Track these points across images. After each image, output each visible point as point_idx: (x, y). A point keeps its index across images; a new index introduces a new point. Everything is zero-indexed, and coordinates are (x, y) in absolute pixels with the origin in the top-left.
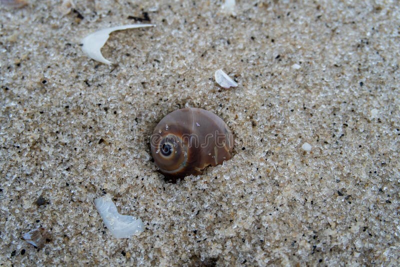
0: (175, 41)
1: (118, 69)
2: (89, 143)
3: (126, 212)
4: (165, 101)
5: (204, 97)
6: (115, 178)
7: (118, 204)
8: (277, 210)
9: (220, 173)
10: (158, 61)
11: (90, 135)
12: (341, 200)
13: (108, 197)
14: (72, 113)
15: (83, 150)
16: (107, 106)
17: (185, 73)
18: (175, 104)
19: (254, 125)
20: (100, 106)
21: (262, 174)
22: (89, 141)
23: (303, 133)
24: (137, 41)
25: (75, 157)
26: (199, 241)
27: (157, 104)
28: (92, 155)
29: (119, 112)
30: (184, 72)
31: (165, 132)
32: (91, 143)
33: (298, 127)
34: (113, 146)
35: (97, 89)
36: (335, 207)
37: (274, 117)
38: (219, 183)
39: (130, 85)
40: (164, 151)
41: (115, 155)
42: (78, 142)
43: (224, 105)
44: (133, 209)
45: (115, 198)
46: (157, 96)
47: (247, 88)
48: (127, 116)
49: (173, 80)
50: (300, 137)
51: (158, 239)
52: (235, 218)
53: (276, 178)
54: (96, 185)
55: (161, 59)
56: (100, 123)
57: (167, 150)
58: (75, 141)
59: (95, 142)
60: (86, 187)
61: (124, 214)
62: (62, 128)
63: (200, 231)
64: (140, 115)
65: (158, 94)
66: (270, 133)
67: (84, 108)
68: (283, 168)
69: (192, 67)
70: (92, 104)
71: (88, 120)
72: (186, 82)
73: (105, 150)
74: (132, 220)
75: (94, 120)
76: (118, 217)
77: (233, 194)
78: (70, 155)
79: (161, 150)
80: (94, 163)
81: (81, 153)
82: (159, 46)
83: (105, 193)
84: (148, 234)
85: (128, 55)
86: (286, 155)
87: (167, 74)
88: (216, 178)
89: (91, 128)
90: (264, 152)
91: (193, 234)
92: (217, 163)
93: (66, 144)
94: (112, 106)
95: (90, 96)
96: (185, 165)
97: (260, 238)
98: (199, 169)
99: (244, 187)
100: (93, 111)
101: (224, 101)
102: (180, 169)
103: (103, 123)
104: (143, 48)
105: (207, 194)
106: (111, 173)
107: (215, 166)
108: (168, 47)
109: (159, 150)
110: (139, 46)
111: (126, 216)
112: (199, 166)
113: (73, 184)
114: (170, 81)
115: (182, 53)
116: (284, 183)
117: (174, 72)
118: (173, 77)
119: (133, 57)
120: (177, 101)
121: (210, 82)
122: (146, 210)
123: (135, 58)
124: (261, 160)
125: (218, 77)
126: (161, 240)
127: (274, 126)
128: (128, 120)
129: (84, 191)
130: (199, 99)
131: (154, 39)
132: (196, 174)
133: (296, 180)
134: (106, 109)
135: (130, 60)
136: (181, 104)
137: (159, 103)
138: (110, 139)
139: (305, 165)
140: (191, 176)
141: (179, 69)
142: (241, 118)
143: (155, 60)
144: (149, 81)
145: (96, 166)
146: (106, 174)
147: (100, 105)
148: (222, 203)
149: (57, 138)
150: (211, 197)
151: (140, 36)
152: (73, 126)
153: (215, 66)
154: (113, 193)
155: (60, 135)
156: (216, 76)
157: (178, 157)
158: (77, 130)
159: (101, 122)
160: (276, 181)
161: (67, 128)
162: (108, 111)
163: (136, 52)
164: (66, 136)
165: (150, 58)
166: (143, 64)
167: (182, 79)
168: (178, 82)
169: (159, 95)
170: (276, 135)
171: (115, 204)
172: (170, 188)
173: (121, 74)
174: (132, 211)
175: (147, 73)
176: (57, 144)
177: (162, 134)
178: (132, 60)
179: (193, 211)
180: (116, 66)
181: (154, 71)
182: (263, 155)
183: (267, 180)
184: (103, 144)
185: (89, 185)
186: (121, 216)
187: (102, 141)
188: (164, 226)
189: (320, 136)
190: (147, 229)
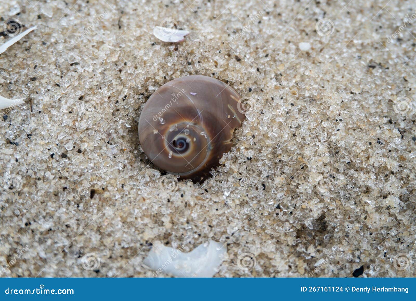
0: (74, 31)
1: (35, 102)
2: (78, 207)
3: (191, 246)
4: (124, 100)
5: (163, 67)
6: (147, 220)
7: (175, 244)
8: (341, 120)
9: (253, 128)
10: (76, 64)
11: (71, 198)
12: (378, 72)
13: (159, 246)
14: (26, 189)
15: (78, 220)
16: (63, 151)
17: (119, 57)
18: (137, 97)
19: (238, 60)
20: (54, 156)
21: (291, 100)
22: (76, 206)
23: (288, 36)
24: (30, 57)
25: (76, 234)
26: (291, 213)
27: (118, 110)
28: (95, 217)
29: (84, 147)
30: (117, 56)
31: (163, 128)
32: (81, 205)
33: (279, 34)
34: (110, 188)
35: (31, 141)
36: (378, 82)
37: (250, 40)
38: (261, 139)
39: (67, 110)
40: (178, 149)
41: (122, 197)
42: (64, 217)
43: (192, 60)
44: (196, 236)
45: (166, 241)
46: (110, 101)
47: (197, 29)
48: (96, 145)
49: (113, 73)
50: (289, 42)
51: (249, 245)
52: (305, 161)
53: (307, 95)
54: (132, 245)
55: (78, 59)
56: (71, 176)
57: (182, 145)
58: (59, 218)
59: (84, 201)
60: (121, 257)
61: (191, 250)
62: (28, 215)
63: (283, 202)
64: (109, 135)
65: (109, 98)
66: (259, 57)
67: (35, 173)
68: (303, 81)
69: (121, 45)
70: (42, 161)
71: (53, 182)
72: (129, 64)
73: (105, 200)
74: (205, 249)
75: (61, 178)
76: (189, 258)
77: (284, 139)
78: (68, 237)
79: (174, 151)
80: (106, 224)
81: (78, 225)
82: (60, 47)
83: (151, 244)
84: (235, 249)
85: (34, 79)
86: (294, 67)
87: (100, 71)
88: (253, 136)
89: (65, 189)
90: (271, 79)
91: (278, 211)
92: (240, 122)
93: (50, 230)
94: (69, 147)
95: (30, 155)
96: (211, 148)
97: (345, 162)
98: (228, 142)
99: (287, 124)
100: (49, 168)
101: (189, 56)
102: (208, 156)
103: (75, 173)
104: (44, 61)
105: (257, 160)
106: (136, 218)
107: (241, 126)
108: (73, 42)
109: (171, 153)
110: (38, 62)
111: (195, 251)
112: (226, 139)
113: (104, 265)
114: (110, 76)
115: (96, 38)
116: (319, 94)
117: (107, 63)
118: (109, 70)
119: (42, 77)
120: (136, 91)
121: (157, 47)
122: (210, 226)
123: (45, 77)
124: (276, 88)
125: (161, 36)
126: (254, 243)
127: (257, 48)
128: (101, 149)
129: (123, 263)
130: (161, 73)
131: (48, 44)
132: (228, 149)
133: (326, 83)
134: (64, 156)
135: (41, 84)
136: (144, 91)
137: (119, 108)
138: (100, 183)
139: (318, 64)
140: (225, 155)
141: (108, 56)
142: (222, 62)
143: (72, 65)
144: (87, 91)
145: (111, 224)
146: (131, 225)
147: (52, 156)
148: (279, 157)
149: (33, 231)
150: (262, 160)
151: (28, 49)
152: (39, 203)
153: (144, 29)
154: (159, 237)
155: (33, 226)
156: (157, 36)
157: (199, 144)
158: (49, 204)
159: (71, 173)
160: (309, 97)
161: (34, 211)
162: (68, 155)
163: (40, 70)
164: (42, 220)
165: (63, 67)
166: (62, 77)
167: (123, 65)
168: (120, 71)
169: (112, 99)
170: (267, 56)
171: (172, 247)
172: (210, 185)
173: (45, 105)
174: (196, 239)
175: (76, 84)
176: (40, 239)
177: (161, 132)
178: (43, 81)
179: (257, 189)
180: (29, 101)
181: (80, 77)
182: (274, 83)
183: (301, 103)
184: (96, 196)
185: (123, 251)
186: (190, 253)
187: (93, 193)
188: (243, 227)
189: (306, 29)
190: (228, 245)
